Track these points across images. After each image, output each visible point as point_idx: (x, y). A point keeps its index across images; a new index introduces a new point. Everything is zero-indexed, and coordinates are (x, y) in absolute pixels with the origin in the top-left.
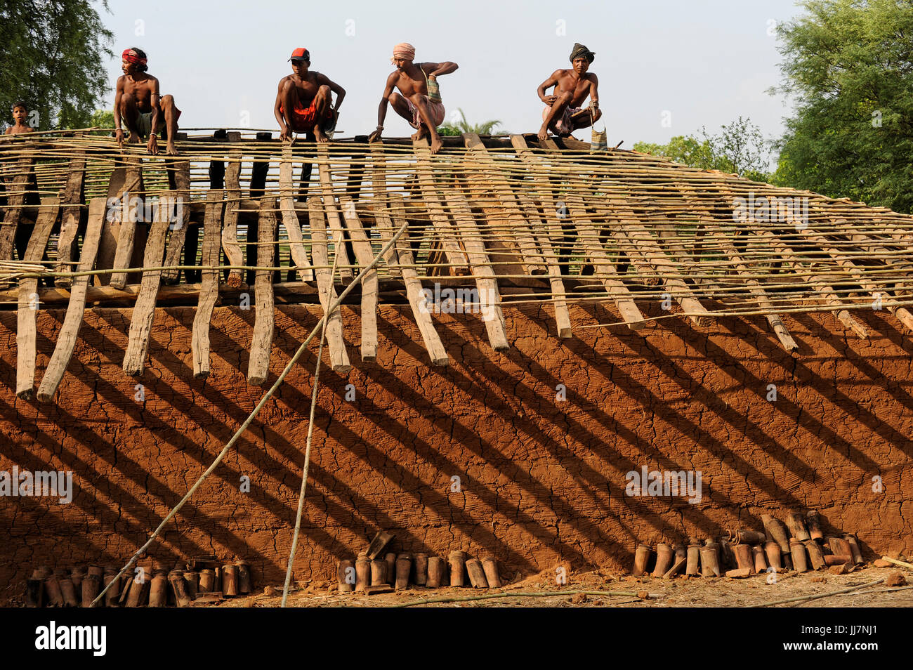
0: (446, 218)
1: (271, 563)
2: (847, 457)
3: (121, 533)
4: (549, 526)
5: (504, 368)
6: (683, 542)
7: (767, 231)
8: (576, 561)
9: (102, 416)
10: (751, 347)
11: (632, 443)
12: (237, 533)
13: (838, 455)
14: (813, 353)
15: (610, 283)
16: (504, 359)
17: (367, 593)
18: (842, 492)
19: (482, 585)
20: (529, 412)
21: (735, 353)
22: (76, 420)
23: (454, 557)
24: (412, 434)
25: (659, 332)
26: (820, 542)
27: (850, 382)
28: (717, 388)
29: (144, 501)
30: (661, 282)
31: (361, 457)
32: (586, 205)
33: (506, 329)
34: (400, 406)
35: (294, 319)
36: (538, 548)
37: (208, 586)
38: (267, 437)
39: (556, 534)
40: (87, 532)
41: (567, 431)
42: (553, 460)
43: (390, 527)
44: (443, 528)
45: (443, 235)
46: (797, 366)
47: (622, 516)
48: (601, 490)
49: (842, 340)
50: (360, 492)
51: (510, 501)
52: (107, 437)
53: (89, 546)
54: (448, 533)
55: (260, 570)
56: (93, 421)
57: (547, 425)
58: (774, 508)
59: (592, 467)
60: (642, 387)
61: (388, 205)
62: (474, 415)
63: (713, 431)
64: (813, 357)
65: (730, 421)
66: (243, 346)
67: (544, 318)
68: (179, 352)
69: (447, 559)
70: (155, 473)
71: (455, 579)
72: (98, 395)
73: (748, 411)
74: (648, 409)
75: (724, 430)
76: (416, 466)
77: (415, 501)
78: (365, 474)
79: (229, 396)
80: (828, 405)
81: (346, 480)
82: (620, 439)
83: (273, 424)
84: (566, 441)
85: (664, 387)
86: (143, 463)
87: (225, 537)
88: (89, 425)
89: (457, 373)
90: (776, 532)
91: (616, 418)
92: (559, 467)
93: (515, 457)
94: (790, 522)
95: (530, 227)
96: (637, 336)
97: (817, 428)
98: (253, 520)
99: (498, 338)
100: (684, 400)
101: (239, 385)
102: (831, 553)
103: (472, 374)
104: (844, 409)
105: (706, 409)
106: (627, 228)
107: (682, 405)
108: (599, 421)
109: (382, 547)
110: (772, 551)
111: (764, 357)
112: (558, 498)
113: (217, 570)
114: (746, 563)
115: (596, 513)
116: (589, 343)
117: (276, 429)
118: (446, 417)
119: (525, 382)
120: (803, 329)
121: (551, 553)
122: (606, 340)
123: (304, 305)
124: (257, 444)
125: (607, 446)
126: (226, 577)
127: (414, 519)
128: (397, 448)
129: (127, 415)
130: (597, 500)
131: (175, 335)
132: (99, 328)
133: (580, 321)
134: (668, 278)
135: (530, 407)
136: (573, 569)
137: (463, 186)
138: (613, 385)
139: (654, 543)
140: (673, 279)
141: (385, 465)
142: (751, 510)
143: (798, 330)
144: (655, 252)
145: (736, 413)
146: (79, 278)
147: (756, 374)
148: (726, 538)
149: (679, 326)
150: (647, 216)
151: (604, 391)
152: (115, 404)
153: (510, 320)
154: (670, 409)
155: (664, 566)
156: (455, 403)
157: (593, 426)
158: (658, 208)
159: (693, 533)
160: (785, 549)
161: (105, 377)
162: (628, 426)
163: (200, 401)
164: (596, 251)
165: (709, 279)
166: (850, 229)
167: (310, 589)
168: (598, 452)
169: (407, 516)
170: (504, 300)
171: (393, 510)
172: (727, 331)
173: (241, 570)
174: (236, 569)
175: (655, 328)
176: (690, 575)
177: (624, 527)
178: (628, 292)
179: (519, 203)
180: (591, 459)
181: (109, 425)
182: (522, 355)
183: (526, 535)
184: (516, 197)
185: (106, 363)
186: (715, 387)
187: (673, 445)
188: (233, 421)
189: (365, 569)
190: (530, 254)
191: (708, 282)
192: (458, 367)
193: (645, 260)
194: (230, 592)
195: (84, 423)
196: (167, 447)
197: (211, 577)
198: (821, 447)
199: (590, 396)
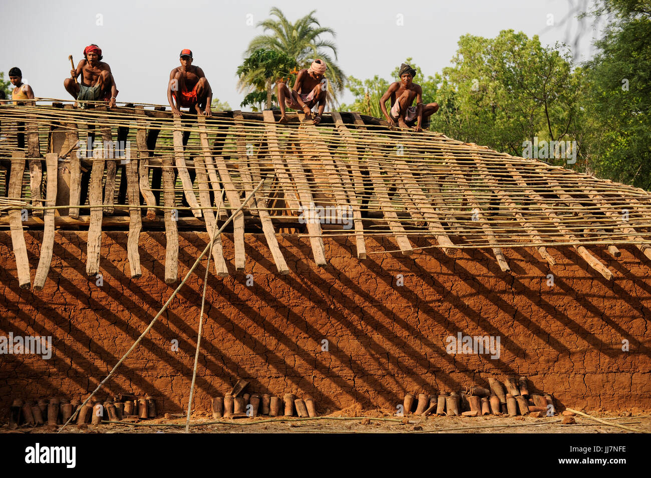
0: (287, 176)
1: (168, 399)
2: (547, 343)
3: (71, 377)
4: (349, 380)
5: (323, 276)
6: (436, 393)
7: (501, 190)
8: (366, 403)
9: (62, 301)
10: (484, 268)
11: (404, 328)
12: (147, 379)
13: (541, 341)
14: (525, 273)
15: (393, 224)
16: (323, 271)
17: (232, 418)
18: (543, 366)
19: (305, 415)
20: (338, 305)
21: (473, 272)
22: (45, 303)
23: (287, 397)
24: (262, 317)
25: (424, 256)
26: (526, 398)
27: (550, 292)
28: (461, 294)
29: (87, 357)
30: (426, 224)
31: (229, 331)
32: (381, 168)
33: (325, 252)
34: (256, 299)
35: (189, 242)
36: (341, 394)
37: (130, 412)
38: (169, 317)
39: (353, 385)
40: (49, 376)
41: (362, 318)
42: (352, 337)
43: (246, 377)
44: (280, 379)
45: (285, 188)
46: (515, 281)
47: (396, 375)
48: (383, 357)
49: (546, 265)
50: (228, 354)
51: (324, 363)
52: (65, 315)
53: (49, 386)
54: (283, 382)
55: (161, 402)
56: (56, 304)
57: (349, 314)
58: (497, 374)
59: (378, 343)
60: (411, 292)
61: (249, 165)
62: (302, 306)
63: (457, 322)
64: (526, 276)
65: (469, 316)
66: (156, 258)
67: (349, 245)
68: (114, 260)
69: (283, 399)
70: (96, 339)
71: (288, 412)
72: (60, 287)
73: (481, 310)
74: (415, 306)
75: (465, 321)
76: (264, 338)
77: (263, 361)
78: (232, 342)
79: (146, 290)
80: (535, 308)
81: (219, 346)
82: (396, 325)
83: (173, 309)
84: (361, 325)
85: (426, 292)
86: (88, 332)
87: (140, 382)
88: (53, 307)
89: (293, 279)
90: (497, 389)
91: (394, 311)
92: (356, 342)
93: (328, 334)
94: (507, 384)
95: (343, 184)
96: (409, 258)
97: (527, 323)
98: (158, 370)
99: (319, 258)
100: (439, 301)
101: (152, 283)
102: (534, 405)
103: (302, 280)
104: (546, 311)
105: (453, 307)
106: (407, 186)
107: (437, 304)
108: (383, 313)
109: (241, 389)
110: (494, 401)
111: (493, 275)
112: (355, 362)
113: (135, 401)
114: (476, 408)
115: (380, 372)
116: (378, 262)
117: (175, 312)
118: (285, 307)
119: (336, 286)
120: (519, 257)
121: (350, 398)
122: (389, 260)
123: (196, 232)
124: (163, 321)
125: (387, 329)
126: (141, 406)
127: (262, 372)
128: (253, 326)
129: (79, 301)
130: (380, 364)
131: (112, 249)
132: (62, 244)
133: (373, 248)
134: (430, 222)
135: (339, 302)
136: (363, 408)
137: (299, 152)
138: (393, 290)
139: (417, 393)
140: (433, 222)
141: (244, 337)
142: (482, 375)
143: (516, 257)
144: (424, 203)
145: (473, 310)
146: (48, 211)
147: (487, 286)
148: (464, 392)
149: (437, 253)
150: (421, 178)
151: (386, 294)
152: (71, 293)
153: (327, 245)
154: (429, 306)
155: (422, 408)
156: (290, 298)
157: (379, 316)
158: (429, 172)
159: (443, 388)
160: (503, 401)
161: (65, 276)
162: (402, 316)
163: (127, 292)
164: (385, 202)
165: (457, 223)
166: (559, 190)
167: (194, 415)
168: (381, 333)
169: (257, 370)
170: (324, 233)
171: (249, 366)
172: (468, 257)
173: (150, 402)
174: (147, 401)
175: (421, 254)
176: (439, 414)
177: (397, 382)
178: (404, 230)
179: (336, 166)
180: (377, 337)
181: (67, 307)
182: (335, 269)
183: (333, 385)
184: (334, 162)
185: (66, 267)
186: (459, 293)
187: (431, 330)
188: (148, 306)
189: (230, 403)
190: (342, 203)
191: (457, 225)
192: (293, 275)
193: (417, 209)
194: (143, 416)
195: (50, 305)
196: (104, 322)
197: (132, 405)
198: (530, 335)
199: (378, 296)
